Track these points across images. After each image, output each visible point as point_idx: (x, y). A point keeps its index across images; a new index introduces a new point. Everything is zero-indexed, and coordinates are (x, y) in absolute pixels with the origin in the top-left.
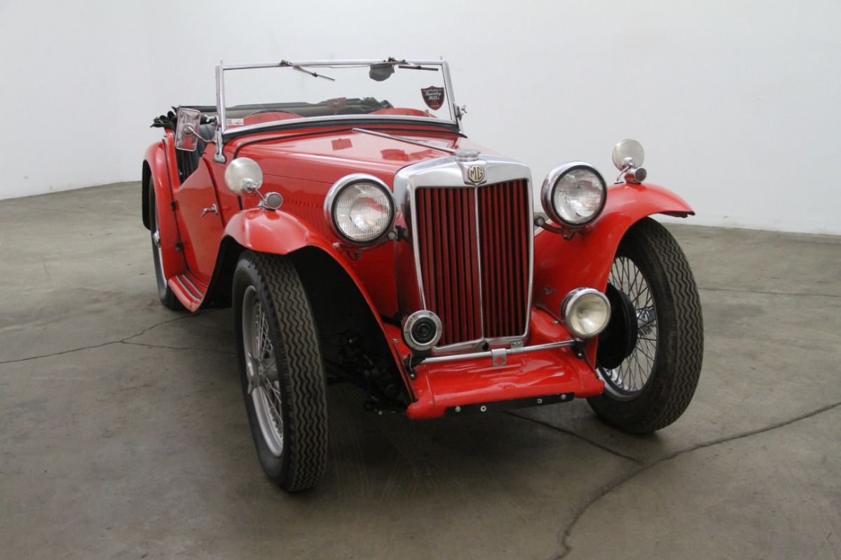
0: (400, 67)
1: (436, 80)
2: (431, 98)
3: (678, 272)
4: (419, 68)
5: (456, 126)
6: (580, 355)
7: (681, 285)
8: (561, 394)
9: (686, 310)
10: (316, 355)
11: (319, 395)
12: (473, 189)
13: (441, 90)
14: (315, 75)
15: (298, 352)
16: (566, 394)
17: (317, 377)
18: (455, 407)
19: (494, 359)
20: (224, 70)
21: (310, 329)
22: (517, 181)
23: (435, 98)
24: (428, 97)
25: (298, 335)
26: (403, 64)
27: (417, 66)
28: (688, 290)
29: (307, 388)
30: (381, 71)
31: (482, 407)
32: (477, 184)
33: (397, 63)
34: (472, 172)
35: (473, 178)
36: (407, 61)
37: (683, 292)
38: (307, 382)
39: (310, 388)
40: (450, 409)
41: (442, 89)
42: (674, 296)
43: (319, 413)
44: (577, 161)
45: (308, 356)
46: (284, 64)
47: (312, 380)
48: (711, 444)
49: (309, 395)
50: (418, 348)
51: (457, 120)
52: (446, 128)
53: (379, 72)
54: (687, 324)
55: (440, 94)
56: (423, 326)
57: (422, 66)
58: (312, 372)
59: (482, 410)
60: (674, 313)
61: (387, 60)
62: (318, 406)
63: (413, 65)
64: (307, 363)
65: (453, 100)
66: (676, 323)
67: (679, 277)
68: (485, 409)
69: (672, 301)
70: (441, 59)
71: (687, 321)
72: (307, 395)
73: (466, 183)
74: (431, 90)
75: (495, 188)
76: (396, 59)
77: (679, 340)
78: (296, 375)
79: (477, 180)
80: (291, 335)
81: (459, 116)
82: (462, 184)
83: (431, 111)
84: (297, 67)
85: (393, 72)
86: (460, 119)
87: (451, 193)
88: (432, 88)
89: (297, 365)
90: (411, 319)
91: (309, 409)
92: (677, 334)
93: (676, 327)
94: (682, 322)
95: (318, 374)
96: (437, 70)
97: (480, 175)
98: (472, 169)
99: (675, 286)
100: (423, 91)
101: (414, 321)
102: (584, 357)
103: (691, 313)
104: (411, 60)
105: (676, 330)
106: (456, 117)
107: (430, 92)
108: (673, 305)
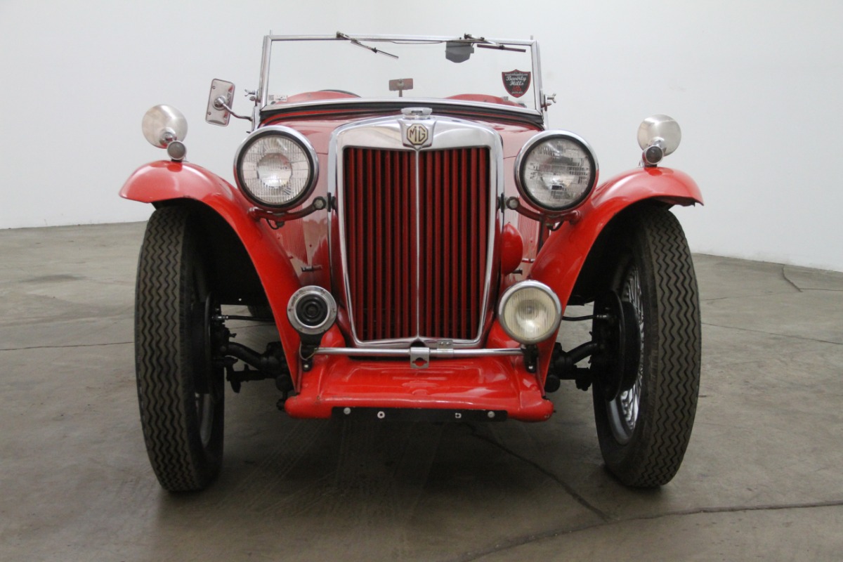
0: (479, 46)
1: (521, 63)
2: (513, 83)
3: (672, 275)
4: (502, 48)
5: (540, 117)
6: (531, 368)
7: (671, 292)
8: (488, 411)
9: (673, 324)
10: (175, 324)
11: (172, 371)
12: (414, 152)
13: (527, 76)
14: (375, 51)
15: (153, 317)
16: (495, 411)
17: (172, 350)
18: (343, 408)
19: (413, 359)
20: (272, 40)
21: (173, 293)
22: (478, 149)
23: (518, 84)
24: (509, 82)
25: (157, 298)
26: (482, 43)
27: (498, 45)
28: (680, 299)
29: (158, 360)
30: (460, 50)
31: (380, 413)
32: (417, 147)
33: (474, 41)
34: (412, 132)
35: (413, 139)
36: (486, 39)
37: (673, 300)
38: (159, 353)
39: (162, 361)
40: (338, 409)
41: (529, 73)
42: (659, 304)
43: (172, 392)
44: (559, 129)
45: (164, 324)
46: (340, 37)
47: (165, 352)
48: (721, 510)
49: (159, 369)
50: (304, 331)
51: (542, 111)
52: (527, 118)
53: (455, 51)
54: (672, 342)
55: (525, 79)
56: (313, 305)
57: (506, 46)
58: (166, 342)
59: (379, 416)
60: (657, 326)
61: (463, 38)
62: (170, 385)
63: (494, 44)
64: (161, 331)
65: (540, 86)
66: (659, 338)
67: (672, 282)
68: (383, 416)
69: (656, 311)
70: (532, 38)
71: (673, 339)
72: (158, 369)
73: (405, 145)
74: (514, 74)
75: (446, 155)
76: (473, 36)
77: (661, 362)
78: (147, 344)
79: (418, 142)
80: (149, 298)
81: (544, 106)
82: (400, 146)
83: (512, 98)
84: (355, 41)
85: (473, 52)
86: (546, 110)
87: (388, 156)
88: (517, 72)
89: (150, 332)
90: (297, 295)
91: (159, 385)
92: (658, 353)
93: (658, 344)
94: (666, 339)
95: (173, 346)
96: (524, 51)
97: (422, 136)
98: (412, 128)
99: (664, 293)
100: (505, 75)
101: (301, 296)
102: (534, 371)
103: (680, 329)
104: (492, 39)
105: (657, 349)
106: (542, 106)
107: (512, 77)
108: (657, 317)
